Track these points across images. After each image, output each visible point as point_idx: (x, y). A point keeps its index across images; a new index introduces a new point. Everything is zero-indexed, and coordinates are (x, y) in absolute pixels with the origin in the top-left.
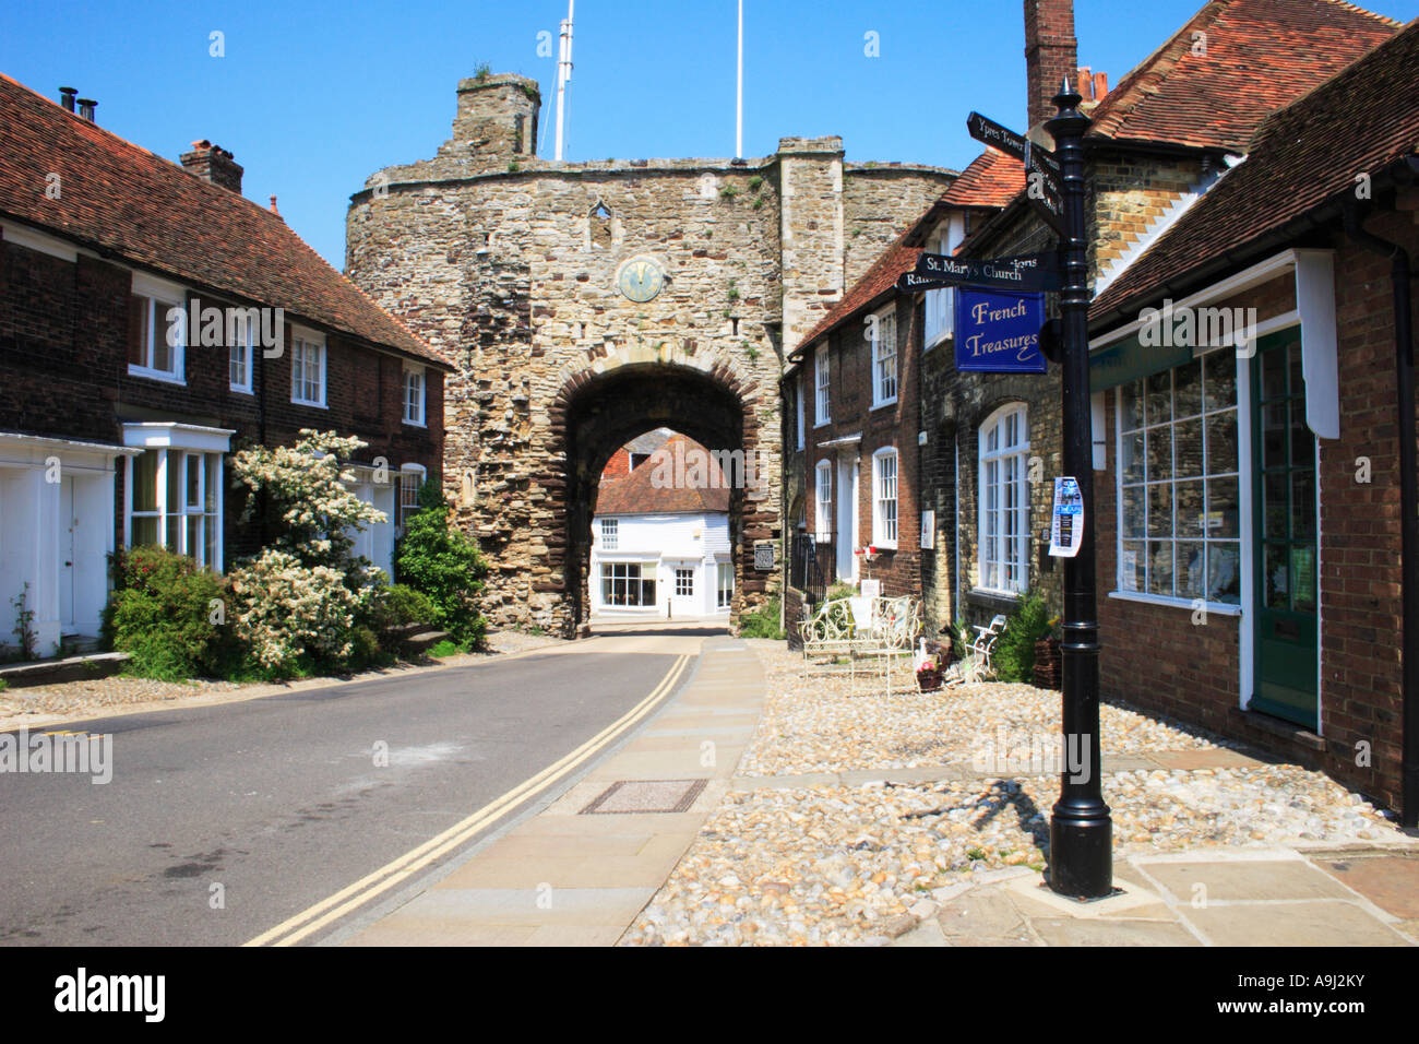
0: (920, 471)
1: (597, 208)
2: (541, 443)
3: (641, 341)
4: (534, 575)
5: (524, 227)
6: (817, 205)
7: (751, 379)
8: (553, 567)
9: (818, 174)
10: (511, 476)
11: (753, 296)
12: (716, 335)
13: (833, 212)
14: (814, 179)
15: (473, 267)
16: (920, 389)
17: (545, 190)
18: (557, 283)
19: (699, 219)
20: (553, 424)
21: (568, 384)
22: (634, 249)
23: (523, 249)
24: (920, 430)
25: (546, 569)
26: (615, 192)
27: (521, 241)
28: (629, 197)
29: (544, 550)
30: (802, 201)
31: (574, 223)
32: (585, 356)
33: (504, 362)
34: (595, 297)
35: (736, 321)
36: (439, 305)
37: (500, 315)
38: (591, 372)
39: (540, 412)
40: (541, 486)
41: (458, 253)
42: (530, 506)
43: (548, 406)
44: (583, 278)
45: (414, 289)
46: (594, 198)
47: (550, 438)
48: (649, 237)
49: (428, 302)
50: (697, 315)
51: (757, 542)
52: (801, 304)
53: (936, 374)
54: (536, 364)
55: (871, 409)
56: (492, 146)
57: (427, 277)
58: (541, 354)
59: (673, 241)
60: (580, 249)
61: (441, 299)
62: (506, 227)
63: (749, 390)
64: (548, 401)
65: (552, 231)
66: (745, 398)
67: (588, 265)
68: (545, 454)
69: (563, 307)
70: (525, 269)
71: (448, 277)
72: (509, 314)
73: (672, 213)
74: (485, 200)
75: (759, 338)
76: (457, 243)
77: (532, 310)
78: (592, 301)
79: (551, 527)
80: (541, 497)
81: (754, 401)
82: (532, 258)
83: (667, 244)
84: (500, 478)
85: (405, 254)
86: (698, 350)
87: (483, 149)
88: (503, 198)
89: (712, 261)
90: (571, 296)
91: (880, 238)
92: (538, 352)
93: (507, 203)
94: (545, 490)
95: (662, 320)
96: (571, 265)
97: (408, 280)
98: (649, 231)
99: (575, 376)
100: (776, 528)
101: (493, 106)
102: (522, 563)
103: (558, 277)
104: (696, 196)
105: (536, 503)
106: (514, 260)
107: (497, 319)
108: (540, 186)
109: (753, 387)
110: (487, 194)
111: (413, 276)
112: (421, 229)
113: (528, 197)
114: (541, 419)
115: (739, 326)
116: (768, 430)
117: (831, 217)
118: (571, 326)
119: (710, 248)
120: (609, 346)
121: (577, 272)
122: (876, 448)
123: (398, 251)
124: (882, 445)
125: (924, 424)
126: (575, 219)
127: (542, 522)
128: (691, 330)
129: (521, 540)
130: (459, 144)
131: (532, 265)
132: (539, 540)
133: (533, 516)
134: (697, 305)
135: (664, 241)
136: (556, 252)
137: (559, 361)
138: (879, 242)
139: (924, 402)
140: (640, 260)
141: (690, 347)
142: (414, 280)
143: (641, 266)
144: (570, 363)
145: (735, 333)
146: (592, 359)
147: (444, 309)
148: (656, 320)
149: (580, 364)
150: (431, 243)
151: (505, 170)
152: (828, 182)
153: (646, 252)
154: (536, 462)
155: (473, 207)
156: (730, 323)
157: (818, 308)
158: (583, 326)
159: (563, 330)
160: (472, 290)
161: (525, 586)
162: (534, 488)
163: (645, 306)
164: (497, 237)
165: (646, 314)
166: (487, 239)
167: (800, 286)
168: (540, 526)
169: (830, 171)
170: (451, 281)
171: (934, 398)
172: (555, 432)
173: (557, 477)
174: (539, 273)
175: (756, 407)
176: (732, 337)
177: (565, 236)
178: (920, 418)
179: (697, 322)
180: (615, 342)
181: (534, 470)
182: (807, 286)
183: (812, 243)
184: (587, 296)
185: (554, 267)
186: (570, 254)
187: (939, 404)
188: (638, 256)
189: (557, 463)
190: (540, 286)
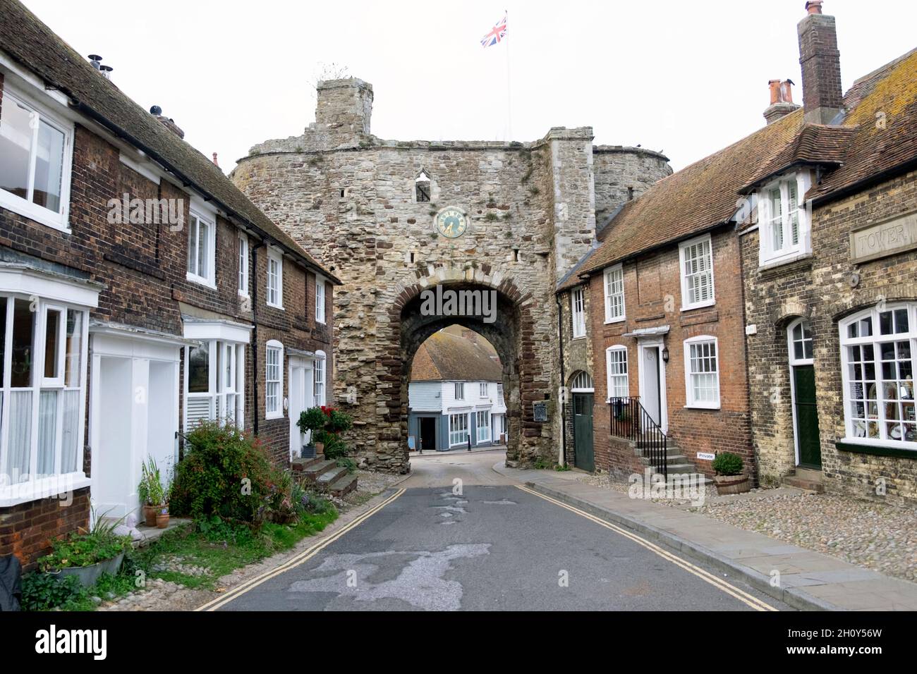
0: (747, 353)
1: (421, 172)
2: (383, 335)
3: (453, 265)
4: (379, 428)
5: (370, 184)
6: (577, 173)
7: (528, 291)
8: (391, 422)
9: (576, 152)
10: (363, 358)
11: (528, 234)
12: (503, 261)
13: (588, 178)
14: (574, 156)
15: (332, 212)
16: (743, 295)
17: (384, 160)
18: (394, 224)
19: (490, 182)
20: (392, 322)
21: (403, 294)
22: (447, 202)
23: (369, 200)
24: (745, 323)
25: (387, 424)
26: (433, 162)
27: (368, 194)
28: (443, 166)
29: (387, 411)
30: (567, 170)
31: (405, 184)
32: (414, 274)
33: (356, 278)
34: (421, 233)
35: (516, 251)
36: (307, 238)
37: (354, 246)
38: (418, 286)
39: (383, 314)
40: (384, 365)
41: (320, 202)
42: (376, 379)
43: (388, 309)
44: (412, 221)
45: (289, 226)
46: (419, 165)
47: (390, 332)
48: (458, 194)
49: (300, 236)
50: (490, 247)
51: (534, 402)
52: (568, 240)
53: (770, 284)
54: (380, 281)
55: (681, 310)
56: (345, 127)
57: (298, 218)
58: (384, 273)
59: (473, 197)
60: (409, 201)
61: (309, 234)
62: (357, 185)
63: (527, 298)
64: (386, 305)
65: (390, 188)
66: (524, 304)
67: (415, 212)
68: (387, 343)
69: (398, 241)
70: (371, 214)
71: (313, 218)
72: (360, 245)
73: (472, 178)
74: (341, 166)
75: (532, 262)
76: (319, 195)
77: (376, 242)
78: (418, 237)
79: (392, 394)
80: (385, 373)
81: (530, 305)
82: (375, 206)
83: (469, 198)
84: (354, 360)
85: (282, 201)
86: (492, 271)
87: (339, 129)
88: (355, 164)
89: (499, 211)
90: (403, 233)
91: (610, 196)
92: (380, 272)
93: (356, 168)
94: (386, 368)
95: (466, 251)
96: (403, 212)
97: (284, 220)
98: (457, 189)
99: (406, 288)
100: (548, 392)
101: (345, 101)
102: (370, 420)
103: (394, 220)
104: (489, 167)
105: (379, 377)
106: (363, 207)
107: (352, 249)
108: (380, 156)
109: (529, 296)
110: (342, 161)
111: (288, 216)
112: (294, 184)
113: (372, 164)
114: (384, 319)
115: (519, 255)
116: (540, 325)
117: (586, 181)
118: (403, 253)
119: (498, 201)
120: (431, 269)
121: (408, 217)
122: (687, 338)
123: (277, 200)
124: (695, 334)
125: (750, 319)
126: (406, 179)
127: (385, 391)
128: (486, 257)
129: (368, 404)
130: (320, 126)
131: (375, 211)
132: (383, 404)
133: (378, 386)
134: (491, 240)
135: (468, 196)
136: (392, 203)
137: (396, 278)
138: (609, 199)
139: (748, 304)
140: (452, 209)
141: (486, 269)
142: (288, 220)
143: (452, 214)
144: (403, 280)
145: (516, 260)
146: (419, 277)
147: (311, 241)
148: (463, 250)
149: (410, 280)
150: (300, 194)
151: (356, 145)
152: (584, 158)
153: (455, 204)
154: (380, 349)
155: (331, 170)
156: (512, 253)
157: (581, 243)
158: (412, 255)
159: (398, 257)
160: (332, 228)
161: (374, 436)
162: (379, 367)
163: (454, 241)
164: (350, 191)
165: (455, 247)
166: (343, 192)
167: (568, 228)
168: (384, 394)
169: (585, 151)
170: (315, 221)
171: (767, 301)
172: (394, 328)
173: (394, 359)
174: (381, 217)
175: (532, 310)
176: (514, 262)
177: (398, 193)
178: (744, 315)
179: (491, 252)
180: (436, 266)
181: (379, 354)
182: (572, 227)
183: (574, 199)
184: (415, 233)
185: (391, 214)
186: (403, 204)
187: (776, 304)
188: (449, 207)
189: (395, 348)
190: (381, 226)
